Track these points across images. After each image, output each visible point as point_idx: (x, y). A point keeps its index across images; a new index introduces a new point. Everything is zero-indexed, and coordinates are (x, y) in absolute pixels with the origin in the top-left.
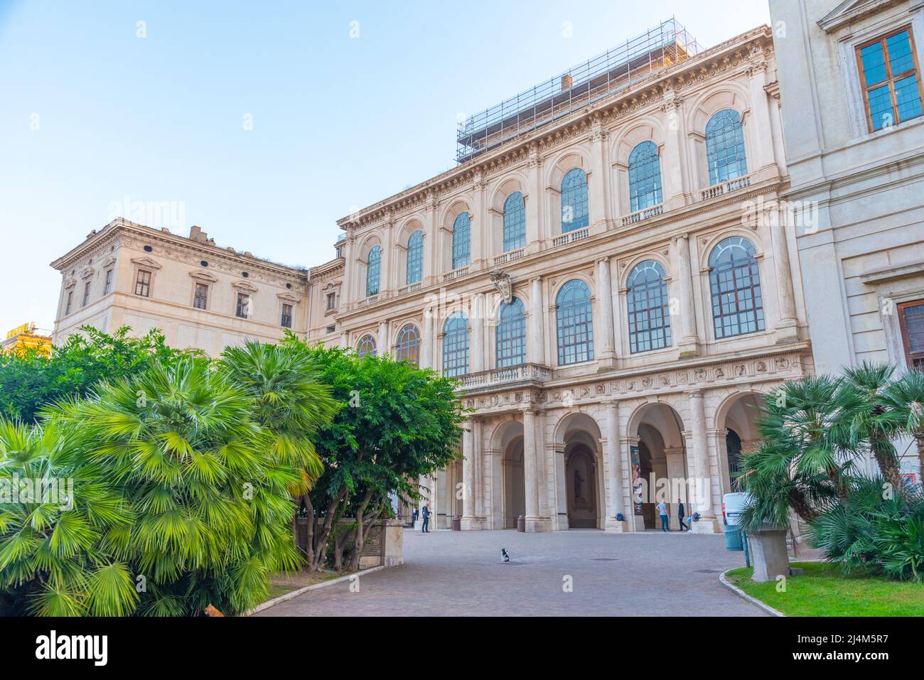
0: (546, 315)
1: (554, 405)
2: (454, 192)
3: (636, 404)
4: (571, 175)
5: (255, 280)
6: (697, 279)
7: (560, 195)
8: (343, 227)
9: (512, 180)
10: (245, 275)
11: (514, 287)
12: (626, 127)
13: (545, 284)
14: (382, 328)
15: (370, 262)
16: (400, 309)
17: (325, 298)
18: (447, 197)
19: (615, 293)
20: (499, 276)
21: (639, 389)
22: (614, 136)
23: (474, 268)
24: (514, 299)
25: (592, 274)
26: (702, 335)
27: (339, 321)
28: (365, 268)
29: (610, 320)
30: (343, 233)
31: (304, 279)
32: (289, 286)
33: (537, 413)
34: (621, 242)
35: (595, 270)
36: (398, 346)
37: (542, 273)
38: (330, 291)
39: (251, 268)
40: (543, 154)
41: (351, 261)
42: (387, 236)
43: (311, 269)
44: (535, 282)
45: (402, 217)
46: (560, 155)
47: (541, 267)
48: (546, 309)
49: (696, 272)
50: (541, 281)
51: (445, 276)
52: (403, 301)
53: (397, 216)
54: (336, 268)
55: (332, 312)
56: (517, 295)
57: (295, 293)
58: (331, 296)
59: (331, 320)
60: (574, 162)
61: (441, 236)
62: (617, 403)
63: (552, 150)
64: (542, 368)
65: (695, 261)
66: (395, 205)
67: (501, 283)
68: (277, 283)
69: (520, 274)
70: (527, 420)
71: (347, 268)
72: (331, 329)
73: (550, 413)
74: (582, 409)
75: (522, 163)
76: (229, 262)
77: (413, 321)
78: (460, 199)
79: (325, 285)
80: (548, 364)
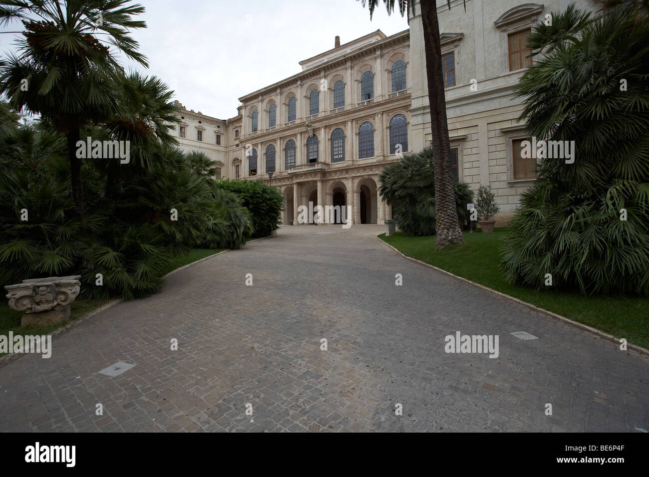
0: (327, 142)
1: (329, 178)
2: (289, 88)
3: (360, 178)
4: (338, 83)
5: (205, 125)
6: (385, 130)
7: (333, 92)
8: (241, 101)
9: (314, 84)
10: (200, 122)
11: (314, 130)
12: (361, 64)
13: (327, 129)
14: (260, 146)
15: (254, 116)
16: (267, 138)
17: (234, 132)
18: (286, 90)
19: (354, 134)
20: (308, 126)
21: (362, 173)
22: (356, 68)
23: (298, 122)
24: (314, 135)
25: (345, 126)
26: (385, 152)
27: (241, 142)
28: (251, 120)
29: (351, 145)
30: (241, 104)
31: (225, 124)
32: (218, 127)
33: (322, 182)
34: (357, 114)
35: (347, 125)
36: (266, 154)
37: (325, 125)
38: (236, 129)
39: (202, 119)
40: (326, 73)
41: (245, 116)
42: (261, 106)
43: (228, 120)
44: (323, 129)
45: (267, 99)
46: (334, 74)
47: (325, 123)
48: (327, 140)
49: (385, 127)
50: (325, 128)
51: (285, 124)
52: (268, 135)
53: (264, 97)
54: (238, 119)
55: (238, 139)
56: (316, 134)
57: (222, 130)
58: (237, 132)
59: (237, 142)
60: (339, 78)
61: (284, 107)
62: (353, 178)
63: (331, 72)
64: (324, 163)
65: (384, 123)
66: (264, 92)
67: (309, 128)
68: (213, 126)
69: (317, 125)
70: (319, 185)
71: (243, 119)
72: (237, 145)
73: (327, 181)
74: (340, 180)
75: (318, 77)
76: (193, 117)
77: (272, 143)
78: (292, 91)
79: (234, 127)
80: (327, 162)
